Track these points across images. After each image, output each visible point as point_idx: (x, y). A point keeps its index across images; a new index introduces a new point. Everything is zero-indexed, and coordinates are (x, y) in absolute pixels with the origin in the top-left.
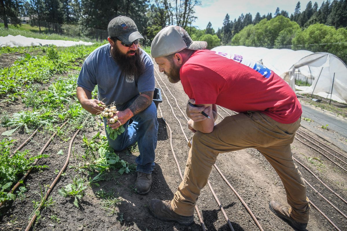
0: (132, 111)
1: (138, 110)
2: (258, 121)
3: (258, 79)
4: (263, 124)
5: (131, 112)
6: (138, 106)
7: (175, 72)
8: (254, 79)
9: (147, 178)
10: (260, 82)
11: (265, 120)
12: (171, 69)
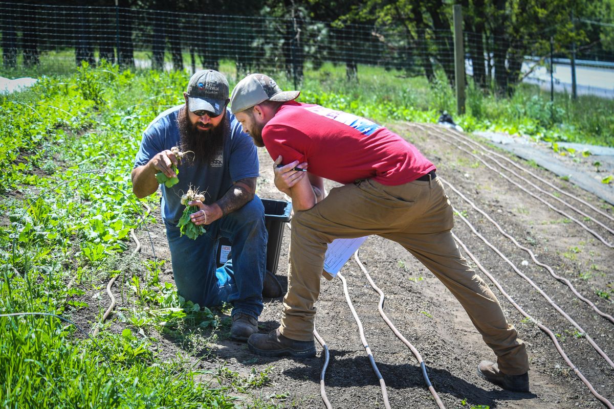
0: (222, 208)
1: (230, 206)
2: (364, 188)
3: (354, 137)
4: (370, 191)
5: (219, 209)
6: (230, 200)
7: (257, 130)
8: (349, 137)
9: (250, 322)
10: (357, 140)
11: (370, 186)
12: (252, 126)
